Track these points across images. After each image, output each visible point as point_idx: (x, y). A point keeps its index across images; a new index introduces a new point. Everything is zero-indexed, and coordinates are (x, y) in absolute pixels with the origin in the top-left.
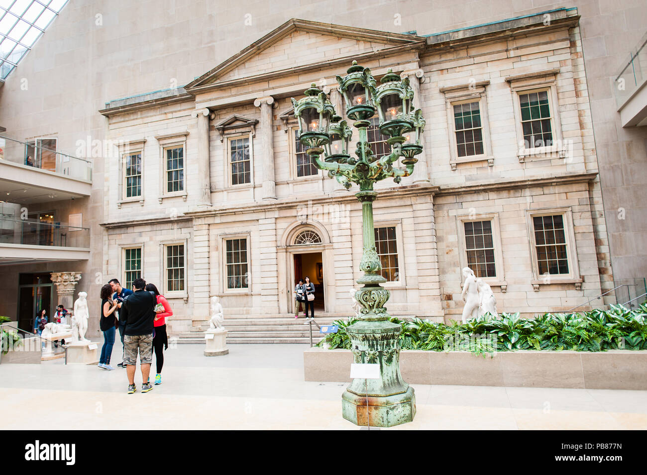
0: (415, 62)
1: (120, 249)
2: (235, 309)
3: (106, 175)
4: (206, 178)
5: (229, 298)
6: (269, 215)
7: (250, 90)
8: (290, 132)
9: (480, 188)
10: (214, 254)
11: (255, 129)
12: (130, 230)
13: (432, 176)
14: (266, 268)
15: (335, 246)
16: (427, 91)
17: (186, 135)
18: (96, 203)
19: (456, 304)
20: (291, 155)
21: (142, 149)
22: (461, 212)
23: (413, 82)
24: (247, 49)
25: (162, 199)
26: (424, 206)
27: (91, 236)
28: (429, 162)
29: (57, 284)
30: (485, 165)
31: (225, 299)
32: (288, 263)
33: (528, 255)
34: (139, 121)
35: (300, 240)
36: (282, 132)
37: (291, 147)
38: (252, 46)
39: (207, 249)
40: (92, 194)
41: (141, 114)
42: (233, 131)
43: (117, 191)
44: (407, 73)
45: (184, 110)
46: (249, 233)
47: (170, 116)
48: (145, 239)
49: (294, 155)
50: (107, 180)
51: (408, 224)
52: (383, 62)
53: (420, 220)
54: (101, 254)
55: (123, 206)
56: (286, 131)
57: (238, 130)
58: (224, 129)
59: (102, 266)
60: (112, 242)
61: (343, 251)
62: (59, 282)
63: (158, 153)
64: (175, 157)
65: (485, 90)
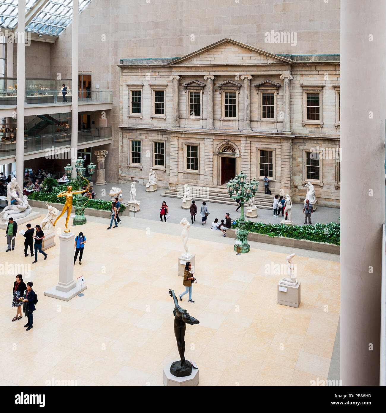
0: (288, 71)
1: (129, 140)
2: (191, 180)
3: (121, 100)
4: (177, 112)
5: (188, 174)
6: (210, 137)
7: (202, 71)
8: (222, 93)
9: (315, 138)
10: (181, 152)
11: (204, 89)
12: (135, 131)
13: (293, 128)
14: (208, 163)
15: (242, 157)
16: (294, 84)
17: (166, 86)
18: (115, 113)
19: (299, 190)
20: (222, 106)
21: (142, 89)
22: (305, 147)
23: (286, 81)
24: (201, 50)
25: (152, 118)
26: (286, 144)
27: (112, 131)
28: (292, 122)
29: (98, 157)
30: (319, 126)
31: (186, 175)
32: (219, 161)
33: (335, 172)
34: (140, 74)
35: (225, 150)
36: (218, 93)
37: (222, 101)
38: (204, 48)
39: (177, 149)
40: (112, 108)
41: (141, 70)
42: (192, 88)
43: (127, 109)
44: (284, 76)
45: (165, 72)
46: (199, 144)
47: (157, 74)
48: (142, 137)
49: (224, 105)
50: (121, 102)
51: (278, 151)
52: (272, 68)
53: (284, 151)
54: (118, 141)
55: (130, 118)
56: (220, 93)
57: (194, 88)
58: (187, 87)
59: (119, 147)
60: (125, 136)
61: (246, 160)
62: (98, 156)
63: (151, 93)
64: (159, 96)
65: (323, 89)
